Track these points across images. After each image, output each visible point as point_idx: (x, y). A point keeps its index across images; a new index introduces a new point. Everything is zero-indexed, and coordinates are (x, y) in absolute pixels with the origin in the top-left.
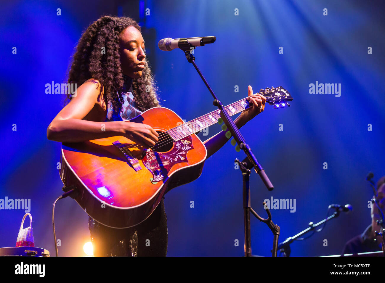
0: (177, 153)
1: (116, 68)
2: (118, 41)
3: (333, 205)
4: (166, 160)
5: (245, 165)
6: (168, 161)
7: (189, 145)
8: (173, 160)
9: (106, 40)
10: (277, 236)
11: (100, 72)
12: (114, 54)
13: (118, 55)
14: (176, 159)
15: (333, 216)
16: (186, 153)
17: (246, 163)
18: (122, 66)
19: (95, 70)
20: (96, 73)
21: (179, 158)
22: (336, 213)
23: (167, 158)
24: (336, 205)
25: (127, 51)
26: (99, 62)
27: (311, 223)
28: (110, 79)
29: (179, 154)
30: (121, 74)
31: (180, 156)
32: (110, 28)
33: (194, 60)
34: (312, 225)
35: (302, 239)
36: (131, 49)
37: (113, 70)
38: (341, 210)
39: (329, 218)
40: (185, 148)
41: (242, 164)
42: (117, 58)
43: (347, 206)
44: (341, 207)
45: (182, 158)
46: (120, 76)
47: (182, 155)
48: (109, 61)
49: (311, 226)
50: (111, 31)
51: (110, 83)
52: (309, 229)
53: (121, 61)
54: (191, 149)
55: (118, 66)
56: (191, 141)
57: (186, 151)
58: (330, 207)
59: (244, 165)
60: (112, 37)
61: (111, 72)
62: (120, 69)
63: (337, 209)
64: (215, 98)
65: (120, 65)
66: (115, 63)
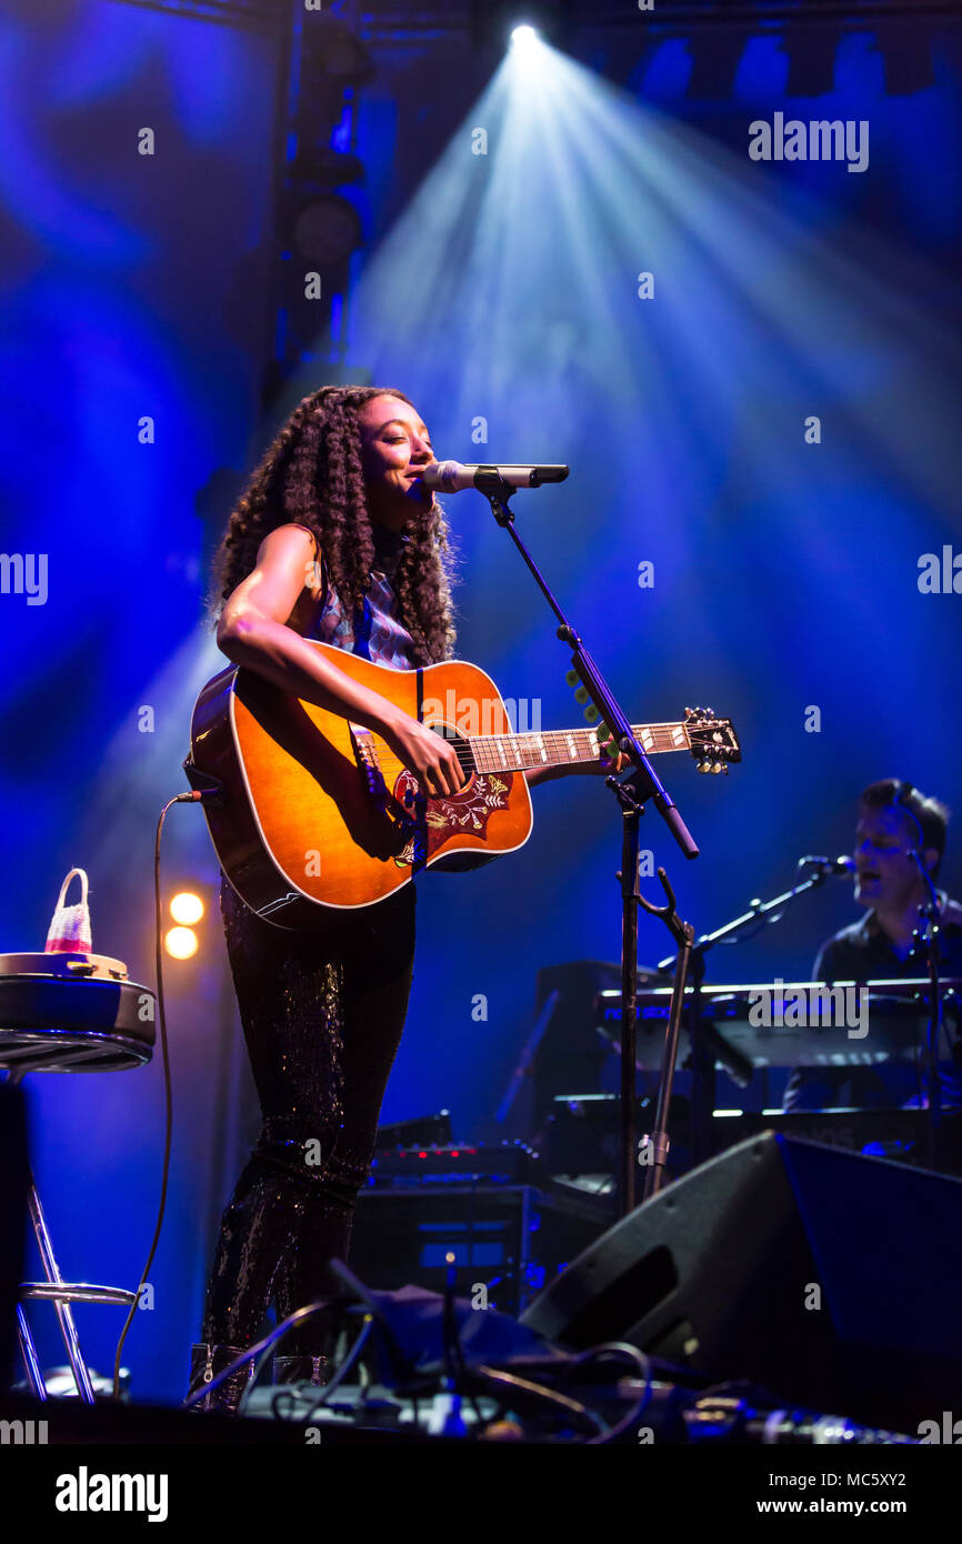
0: (472, 805)
1: (351, 495)
2: (357, 430)
3: (810, 858)
4: (443, 813)
5: (630, 792)
6: (446, 819)
7: (503, 796)
8: (457, 821)
9: (323, 433)
10: (687, 949)
11: (312, 509)
12: (348, 462)
13: (358, 464)
14: (463, 821)
15: (809, 884)
16: (489, 814)
17: (631, 787)
18: (366, 491)
19: (302, 504)
20: (301, 512)
21: (471, 822)
22: (815, 877)
23: (446, 809)
24: (818, 859)
25: (381, 445)
26: (309, 486)
27: (755, 902)
28: (335, 523)
29: (475, 809)
30: (363, 511)
31: (474, 816)
32: (331, 406)
33: (513, 520)
34: (758, 906)
35: (734, 940)
36: (393, 440)
37: (344, 503)
38: (828, 870)
39: (799, 889)
40: (492, 800)
41: (624, 789)
42: (354, 470)
43: (842, 860)
44: (829, 863)
45: (478, 825)
46: (362, 515)
47: (479, 815)
48: (334, 480)
49: (755, 908)
50: (335, 411)
51: (338, 533)
52: (750, 915)
53: (366, 478)
54: (502, 807)
55: (358, 490)
56: (510, 788)
57: (491, 809)
58: (802, 862)
59: (627, 792)
60: (340, 423)
61: (338, 507)
62: (361, 497)
63: (819, 867)
64: (563, 622)
65: (363, 489)
66: (350, 485)
